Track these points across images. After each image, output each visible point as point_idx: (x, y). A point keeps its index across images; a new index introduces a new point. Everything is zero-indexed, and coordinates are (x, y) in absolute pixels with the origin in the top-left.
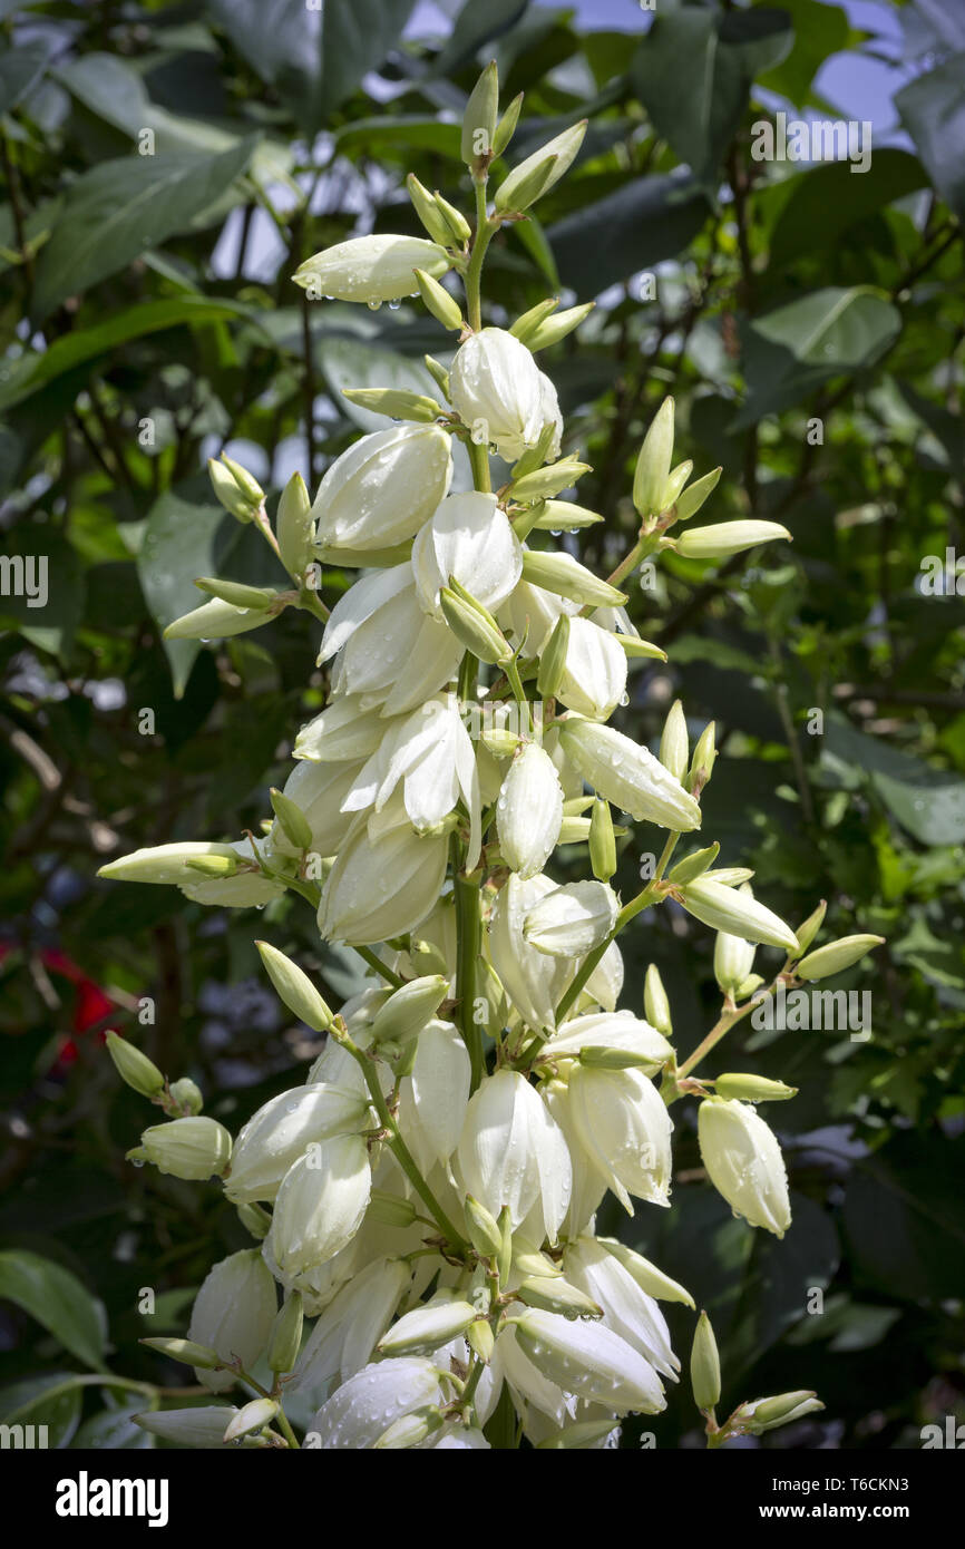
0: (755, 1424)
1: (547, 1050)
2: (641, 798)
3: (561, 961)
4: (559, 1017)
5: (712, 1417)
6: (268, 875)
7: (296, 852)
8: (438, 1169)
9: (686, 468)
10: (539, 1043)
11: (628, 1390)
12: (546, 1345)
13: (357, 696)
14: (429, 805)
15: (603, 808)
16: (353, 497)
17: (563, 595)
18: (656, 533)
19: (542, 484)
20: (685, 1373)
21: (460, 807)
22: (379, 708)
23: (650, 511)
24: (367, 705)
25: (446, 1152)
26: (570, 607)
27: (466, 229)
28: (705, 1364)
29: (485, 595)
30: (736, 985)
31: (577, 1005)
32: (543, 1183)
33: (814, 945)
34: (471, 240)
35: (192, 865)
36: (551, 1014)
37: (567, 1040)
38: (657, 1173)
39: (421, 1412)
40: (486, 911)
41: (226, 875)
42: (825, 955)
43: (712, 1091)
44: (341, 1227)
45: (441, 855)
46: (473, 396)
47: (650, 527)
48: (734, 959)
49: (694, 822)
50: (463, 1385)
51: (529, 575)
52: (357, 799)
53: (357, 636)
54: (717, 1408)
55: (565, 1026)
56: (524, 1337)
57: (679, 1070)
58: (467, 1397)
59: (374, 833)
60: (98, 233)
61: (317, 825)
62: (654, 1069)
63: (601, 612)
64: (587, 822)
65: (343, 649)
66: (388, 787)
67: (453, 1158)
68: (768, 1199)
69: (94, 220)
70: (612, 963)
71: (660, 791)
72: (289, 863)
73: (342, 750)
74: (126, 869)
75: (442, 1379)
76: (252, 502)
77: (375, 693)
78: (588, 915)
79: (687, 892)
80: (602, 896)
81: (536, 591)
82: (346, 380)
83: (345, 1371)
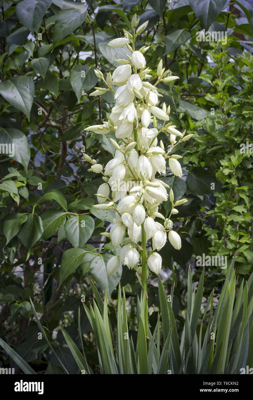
0: (179, 204)
1: (147, 152)
2: (161, 116)
3: (150, 139)
4: (150, 147)
5: (173, 203)
6: (108, 129)
7: (112, 126)
8: (134, 169)
9: (164, 69)
10: (147, 151)
11: (162, 198)
12: (151, 192)
13: (120, 104)
14: (131, 119)
15: (155, 118)
16: (118, 75)
17: (148, 88)
18: (160, 78)
19: (145, 72)
20: (169, 197)
21: (135, 119)
22: (123, 105)
23: (159, 76)
24: (121, 105)
25: (135, 167)
26: (149, 90)
27: (132, 37)
28: (172, 195)
29: (138, 89)
30: (173, 142)
31: (152, 146)
32: (149, 170)
33: (185, 136)
34: (133, 38)
35: (98, 128)
36: (148, 147)
37: (150, 151)
38: (164, 169)
39: (134, 202)
40: (138, 133)
41: (102, 129)
42: (186, 137)
43: (171, 157)
44: (122, 177)
45: (132, 126)
46: (135, 61)
47: (159, 78)
48: (173, 138)
49: (168, 119)
50: (139, 199)
51: (143, 86)
52: (121, 118)
53: (120, 95)
54: (173, 202)
55: (150, 149)
56: (148, 191)
57: (166, 155)
58: (140, 200)
59: (123, 123)
60: (62, 29)
61: (115, 122)
62: (163, 154)
63: (153, 90)
64: (153, 120)
65: (118, 97)
66: (125, 117)
67: (136, 168)
68: (179, 172)
69: (61, 27)
70: (156, 140)
71: (163, 115)
72: (111, 127)
73: (118, 111)
74: (88, 129)
75: (136, 198)
76: (101, 76)
77: (123, 103)
78: (154, 133)
79: (167, 129)
80: (156, 130)
81: (144, 88)
82: (103, 51)
83: (122, 199)
